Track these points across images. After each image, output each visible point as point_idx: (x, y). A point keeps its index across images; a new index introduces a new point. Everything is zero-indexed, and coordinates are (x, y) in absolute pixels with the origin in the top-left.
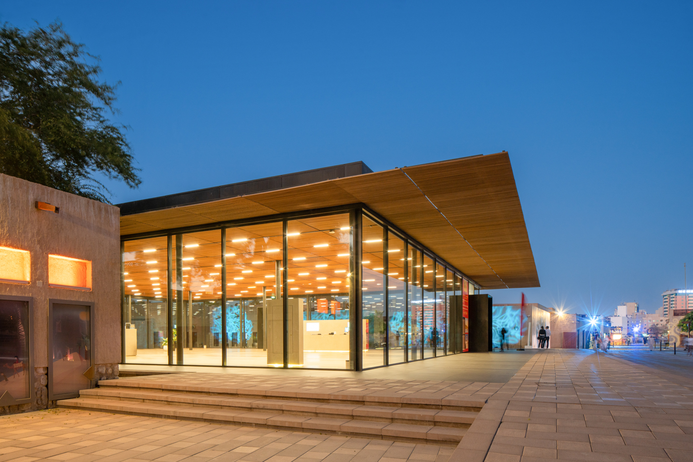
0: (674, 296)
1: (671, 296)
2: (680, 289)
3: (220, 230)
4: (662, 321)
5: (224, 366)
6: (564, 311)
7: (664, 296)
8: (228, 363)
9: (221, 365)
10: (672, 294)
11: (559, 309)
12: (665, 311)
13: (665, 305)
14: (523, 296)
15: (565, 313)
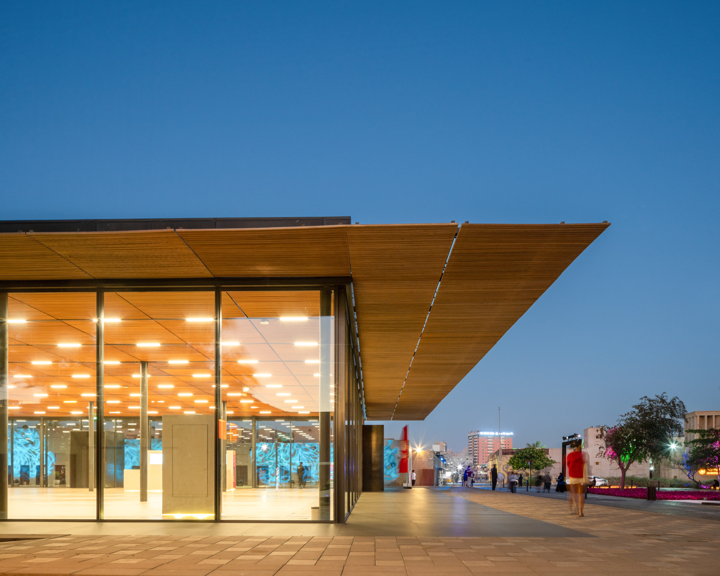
0: (476, 437)
1: (475, 437)
2: (482, 431)
3: (95, 294)
4: (467, 459)
5: (99, 520)
6: (422, 448)
7: (469, 437)
8: (105, 515)
9: (95, 518)
10: (475, 436)
11: (418, 446)
12: (470, 451)
13: (469, 445)
14: (405, 429)
15: (423, 449)
